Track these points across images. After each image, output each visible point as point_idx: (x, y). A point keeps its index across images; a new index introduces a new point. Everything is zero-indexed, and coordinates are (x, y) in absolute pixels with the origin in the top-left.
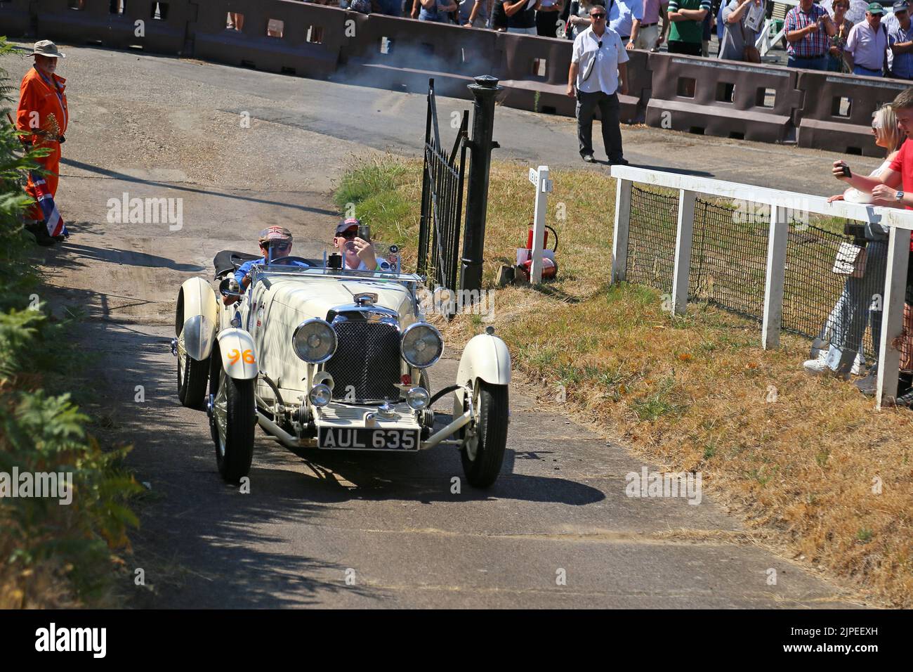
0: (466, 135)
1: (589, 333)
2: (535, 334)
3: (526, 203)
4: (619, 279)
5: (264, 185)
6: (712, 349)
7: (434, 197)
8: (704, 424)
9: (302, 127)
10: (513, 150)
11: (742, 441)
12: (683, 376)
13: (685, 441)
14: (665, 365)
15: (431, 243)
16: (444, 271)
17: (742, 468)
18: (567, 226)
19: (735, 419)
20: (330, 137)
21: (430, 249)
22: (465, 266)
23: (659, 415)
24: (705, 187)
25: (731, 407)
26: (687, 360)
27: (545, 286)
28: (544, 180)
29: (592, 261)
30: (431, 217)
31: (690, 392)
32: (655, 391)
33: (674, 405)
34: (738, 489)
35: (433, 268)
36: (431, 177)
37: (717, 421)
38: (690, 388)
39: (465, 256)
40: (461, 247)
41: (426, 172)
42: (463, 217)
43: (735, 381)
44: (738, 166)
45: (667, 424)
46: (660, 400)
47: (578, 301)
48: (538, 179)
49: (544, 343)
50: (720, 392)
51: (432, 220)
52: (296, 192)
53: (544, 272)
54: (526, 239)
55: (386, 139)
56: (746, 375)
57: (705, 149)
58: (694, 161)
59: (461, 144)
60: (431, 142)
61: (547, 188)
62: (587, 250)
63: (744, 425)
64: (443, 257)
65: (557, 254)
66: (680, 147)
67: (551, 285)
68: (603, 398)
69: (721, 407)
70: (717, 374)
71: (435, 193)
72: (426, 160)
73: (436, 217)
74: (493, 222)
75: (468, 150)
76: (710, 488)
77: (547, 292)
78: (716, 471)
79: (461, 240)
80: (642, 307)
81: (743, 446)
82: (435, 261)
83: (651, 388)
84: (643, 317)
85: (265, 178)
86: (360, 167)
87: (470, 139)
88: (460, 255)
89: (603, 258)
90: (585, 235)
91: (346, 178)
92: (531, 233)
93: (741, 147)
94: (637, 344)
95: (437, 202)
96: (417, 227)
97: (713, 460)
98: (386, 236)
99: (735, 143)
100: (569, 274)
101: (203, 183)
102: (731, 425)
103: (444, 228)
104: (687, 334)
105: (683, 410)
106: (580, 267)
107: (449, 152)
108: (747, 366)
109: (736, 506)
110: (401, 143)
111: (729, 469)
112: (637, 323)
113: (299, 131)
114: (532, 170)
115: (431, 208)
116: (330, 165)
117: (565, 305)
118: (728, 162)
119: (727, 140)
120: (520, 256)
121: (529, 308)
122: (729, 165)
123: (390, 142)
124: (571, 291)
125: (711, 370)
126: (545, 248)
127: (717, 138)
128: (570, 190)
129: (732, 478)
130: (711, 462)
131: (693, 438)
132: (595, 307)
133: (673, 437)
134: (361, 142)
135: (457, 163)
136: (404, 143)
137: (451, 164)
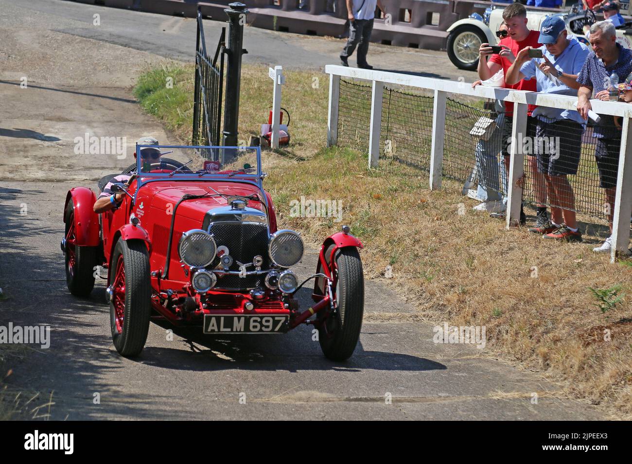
0: (224, 44)
1: (311, 181)
2: (274, 183)
3: (268, 93)
4: (332, 144)
5: (83, 82)
6: (395, 191)
7: (203, 89)
8: (390, 242)
9: (110, 42)
10: (258, 57)
11: (416, 252)
12: (376, 209)
13: (377, 253)
14: (364, 202)
15: (201, 122)
16: (211, 141)
17: (415, 270)
18: (297, 108)
19: (411, 237)
20: (130, 49)
21: (201, 126)
22: (226, 137)
23: (360, 236)
24: (389, 79)
25: (408, 229)
26: (378, 198)
27: (282, 150)
28: (279, 76)
29: (314, 132)
30: (201, 103)
31: (381, 220)
32: (357, 219)
33: (369, 229)
34: (413, 284)
35: (204, 138)
36: (200, 75)
37: (399, 239)
38: (381, 217)
39: (225, 130)
40: (222, 124)
41: (197, 71)
42: (223, 103)
43: (411, 211)
44: (414, 66)
45: (365, 242)
46: (360, 225)
47: (304, 160)
48: (275, 75)
49: (281, 189)
50: (401, 219)
51: (202, 106)
52: (106, 87)
53: (280, 140)
54: (268, 118)
55: (169, 50)
56: (419, 207)
57: (393, 55)
58: (384, 64)
59: (221, 51)
60: (200, 51)
61: (281, 82)
62: (311, 125)
63: (418, 241)
64: (210, 130)
65: (289, 128)
66: (375, 54)
67: (285, 149)
68: (321, 225)
69: (401, 229)
70: (399, 207)
71: (203, 86)
72: (197, 63)
73: (204, 103)
74: (245, 107)
75: (226, 56)
76: (394, 285)
77: (282, 154)
78: (398, 273)
79: (222, 119)
80: (348, 163)
81: (416, 256)
82: (205, 134)
83: (354, 217)
84: (349, 170)
85: (84, 78)
86: (151, 70)
87: (227, 48)
88: (222, 129)
89: (321, 130)
90: (309, 115)
91: (142, 77)
92: (271, 113)
93: (416, 54)
94: (345, 188)
95: (205, 93)
96: (192, 111)
97: (396, 265)
98: (170, 118)
99: (412, 51)
100: (298, 142)
101: (40, 82)
102: (408, 241)
103: (210, 111)
104: (378, 181)
105: (376, 232)
106: (306, 137)
107: (213, 57)
108: (419, 202)
109: (411, 297)
110: (180, 52)
111: (407, 272)
112: (345, 174)
113: (108, 45)
114: (271, 69)
115: (201, 100)
116: (130, 68)
117: (296, 162)
118: (408, 64)
119: (407, 49)
120: (263, 130)
121: (271, 166)
122: (409, 66)
123: (170, 52)
124: (299, 153)
125: (395, 205)
126: (281, 123)
127: (400, 48)
128: (299, 83)
129: (409, 277)
130: (394, 267)
131: (382, 251)
132: (316, 164)
133: (369, 250)
134: (152, 52)
135: (218, 63)
136: (183, 53)
137: (214, 66)
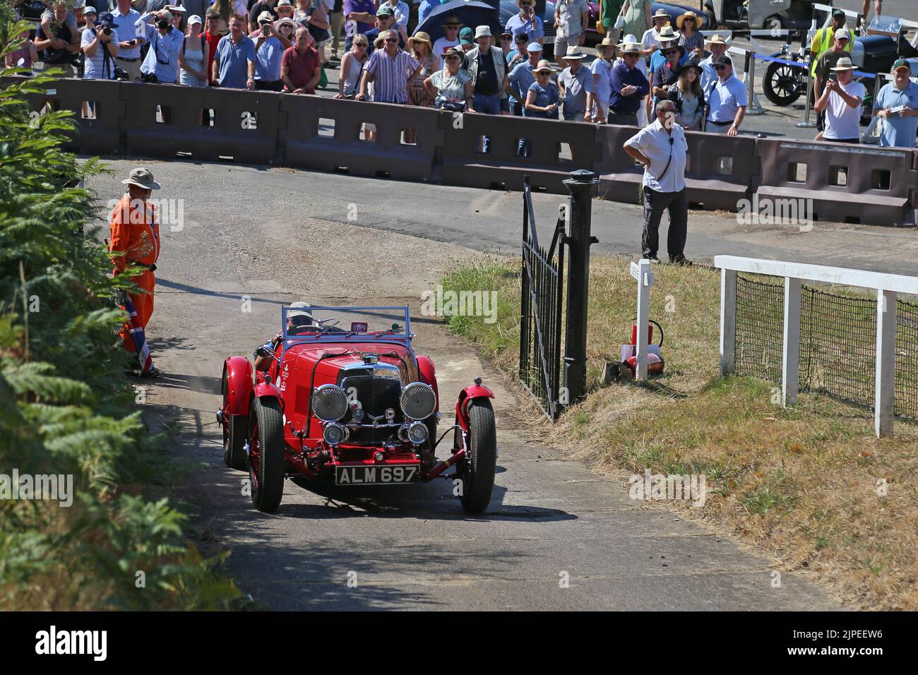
0: (563, 231)
1: (696, 428)
2: (641, 431)
3: (631, 299)
4: (727, 371)
5: (360, 292)
6: (824, 439)
7: (534, 296)
8: (816, 515)
9: (398, 232)
10: (616, 245)
11: (855, 531)
12: (794, 467)
13: (796, 533)
14: (776, 457)
15: (533, 343)
16: (547, 371)
17: (855, 558)
18: (674, 320)
19: (847, 509)
20: (428, 240)
21: (532, 349)
22: (568, 365)
23: (770, 508)
24: (810, 274)
25: (843, 496)
26: (798, 451)
27: (652, 382)
28: (646, 274)
29: (701, 355)
30: (531, 317)
31: (801, 484)
32: (765, 484)
33: (784, 498)
34: (852, 579)
35: (536, 368)
36: (530, 275)
37: (829, 511)
38: (801, 479)
39: (568, 355)
40: (563, 347)
41: (525, 270)
42: (564, 316)
43: (848, 470)
44: (853, 251)
45: (778, 517)
46: (769, 492)
47: (686, 396)
48: (640, 273)
49: (651, 440)
50: (831, 481)
51: (533, 321)
52: (392, 298)
53: (650, 368)
54: (630, 336)
55: (484, 240)
56: (859, 464)
57: (820, 235)
58: (808, 249)
59: (559, 241)
60: (529, 241)
61: (649, 283)
62: (695, 343)
63: (857, 515)
64: (545, 356)
65: (663, 349)
66: (792, 234)
67: (657, 381)
68: (712, 493)
69: (833, 497)
70: (829, 464)
71: (534, 291)
72: (524, 259)
73: (536, 316)
74: (596, 319)
75: (566, 247)
76: (823, 580)
77: (652, 389)
78: (828, 562)
79: (563, 338)
80: (752, 399)
81: (856, 536)
82: (538, 362)
83: (761, 480)
84: (753, 409)
85: (361, 285)
86: (459, 270)
87: (568, 235)
88: (562, 354)
89: (711, 351)
90: (693, 329)
91: (444, 280)
92: (635, 328)
93: (856, 232)
94: (747, 437)
95: (537, 301)
96: (518, 327)
97: (826, 551)
98: (487, 339)
99: (851, 229)
100: (676, 369)
101: (298, 293)
102: (843, 515)
103: (545, 329)
104: (798, 425)
105: (794, 501)
106: (688, 361)
107: (547, 249)
108: (860, 455)
109: (850, 597)
110: (500, 242)
111: (842, 560)
112: (747, 416)
113: (395, 235)
114: (633, 264)
115: (531, 310)
116: (428, 268)
117: (673, 400)
118: (844, 247)
119: (842, 225)
120: (624, 353)
121: (636, 405)
122: (845, 250)
123: (486, 242)
124: (678, 386)
125: (822, 460)
126: (650, 343)
127: (831, 224)
128: (676, 283)
129: (845, 568)
130: (823, 553)
131: (804, 529)
132: (703, 401)
133: (784, 529)
134: (459, 244)
135: (556, 258)
136: (504, 243)
137: (549, 262)
